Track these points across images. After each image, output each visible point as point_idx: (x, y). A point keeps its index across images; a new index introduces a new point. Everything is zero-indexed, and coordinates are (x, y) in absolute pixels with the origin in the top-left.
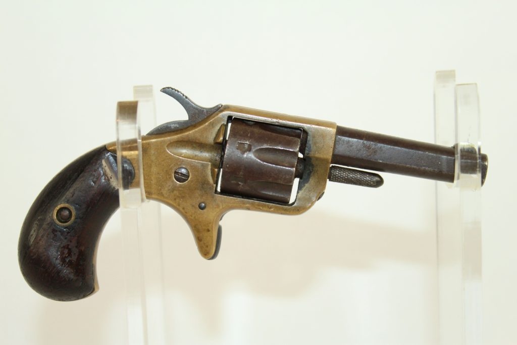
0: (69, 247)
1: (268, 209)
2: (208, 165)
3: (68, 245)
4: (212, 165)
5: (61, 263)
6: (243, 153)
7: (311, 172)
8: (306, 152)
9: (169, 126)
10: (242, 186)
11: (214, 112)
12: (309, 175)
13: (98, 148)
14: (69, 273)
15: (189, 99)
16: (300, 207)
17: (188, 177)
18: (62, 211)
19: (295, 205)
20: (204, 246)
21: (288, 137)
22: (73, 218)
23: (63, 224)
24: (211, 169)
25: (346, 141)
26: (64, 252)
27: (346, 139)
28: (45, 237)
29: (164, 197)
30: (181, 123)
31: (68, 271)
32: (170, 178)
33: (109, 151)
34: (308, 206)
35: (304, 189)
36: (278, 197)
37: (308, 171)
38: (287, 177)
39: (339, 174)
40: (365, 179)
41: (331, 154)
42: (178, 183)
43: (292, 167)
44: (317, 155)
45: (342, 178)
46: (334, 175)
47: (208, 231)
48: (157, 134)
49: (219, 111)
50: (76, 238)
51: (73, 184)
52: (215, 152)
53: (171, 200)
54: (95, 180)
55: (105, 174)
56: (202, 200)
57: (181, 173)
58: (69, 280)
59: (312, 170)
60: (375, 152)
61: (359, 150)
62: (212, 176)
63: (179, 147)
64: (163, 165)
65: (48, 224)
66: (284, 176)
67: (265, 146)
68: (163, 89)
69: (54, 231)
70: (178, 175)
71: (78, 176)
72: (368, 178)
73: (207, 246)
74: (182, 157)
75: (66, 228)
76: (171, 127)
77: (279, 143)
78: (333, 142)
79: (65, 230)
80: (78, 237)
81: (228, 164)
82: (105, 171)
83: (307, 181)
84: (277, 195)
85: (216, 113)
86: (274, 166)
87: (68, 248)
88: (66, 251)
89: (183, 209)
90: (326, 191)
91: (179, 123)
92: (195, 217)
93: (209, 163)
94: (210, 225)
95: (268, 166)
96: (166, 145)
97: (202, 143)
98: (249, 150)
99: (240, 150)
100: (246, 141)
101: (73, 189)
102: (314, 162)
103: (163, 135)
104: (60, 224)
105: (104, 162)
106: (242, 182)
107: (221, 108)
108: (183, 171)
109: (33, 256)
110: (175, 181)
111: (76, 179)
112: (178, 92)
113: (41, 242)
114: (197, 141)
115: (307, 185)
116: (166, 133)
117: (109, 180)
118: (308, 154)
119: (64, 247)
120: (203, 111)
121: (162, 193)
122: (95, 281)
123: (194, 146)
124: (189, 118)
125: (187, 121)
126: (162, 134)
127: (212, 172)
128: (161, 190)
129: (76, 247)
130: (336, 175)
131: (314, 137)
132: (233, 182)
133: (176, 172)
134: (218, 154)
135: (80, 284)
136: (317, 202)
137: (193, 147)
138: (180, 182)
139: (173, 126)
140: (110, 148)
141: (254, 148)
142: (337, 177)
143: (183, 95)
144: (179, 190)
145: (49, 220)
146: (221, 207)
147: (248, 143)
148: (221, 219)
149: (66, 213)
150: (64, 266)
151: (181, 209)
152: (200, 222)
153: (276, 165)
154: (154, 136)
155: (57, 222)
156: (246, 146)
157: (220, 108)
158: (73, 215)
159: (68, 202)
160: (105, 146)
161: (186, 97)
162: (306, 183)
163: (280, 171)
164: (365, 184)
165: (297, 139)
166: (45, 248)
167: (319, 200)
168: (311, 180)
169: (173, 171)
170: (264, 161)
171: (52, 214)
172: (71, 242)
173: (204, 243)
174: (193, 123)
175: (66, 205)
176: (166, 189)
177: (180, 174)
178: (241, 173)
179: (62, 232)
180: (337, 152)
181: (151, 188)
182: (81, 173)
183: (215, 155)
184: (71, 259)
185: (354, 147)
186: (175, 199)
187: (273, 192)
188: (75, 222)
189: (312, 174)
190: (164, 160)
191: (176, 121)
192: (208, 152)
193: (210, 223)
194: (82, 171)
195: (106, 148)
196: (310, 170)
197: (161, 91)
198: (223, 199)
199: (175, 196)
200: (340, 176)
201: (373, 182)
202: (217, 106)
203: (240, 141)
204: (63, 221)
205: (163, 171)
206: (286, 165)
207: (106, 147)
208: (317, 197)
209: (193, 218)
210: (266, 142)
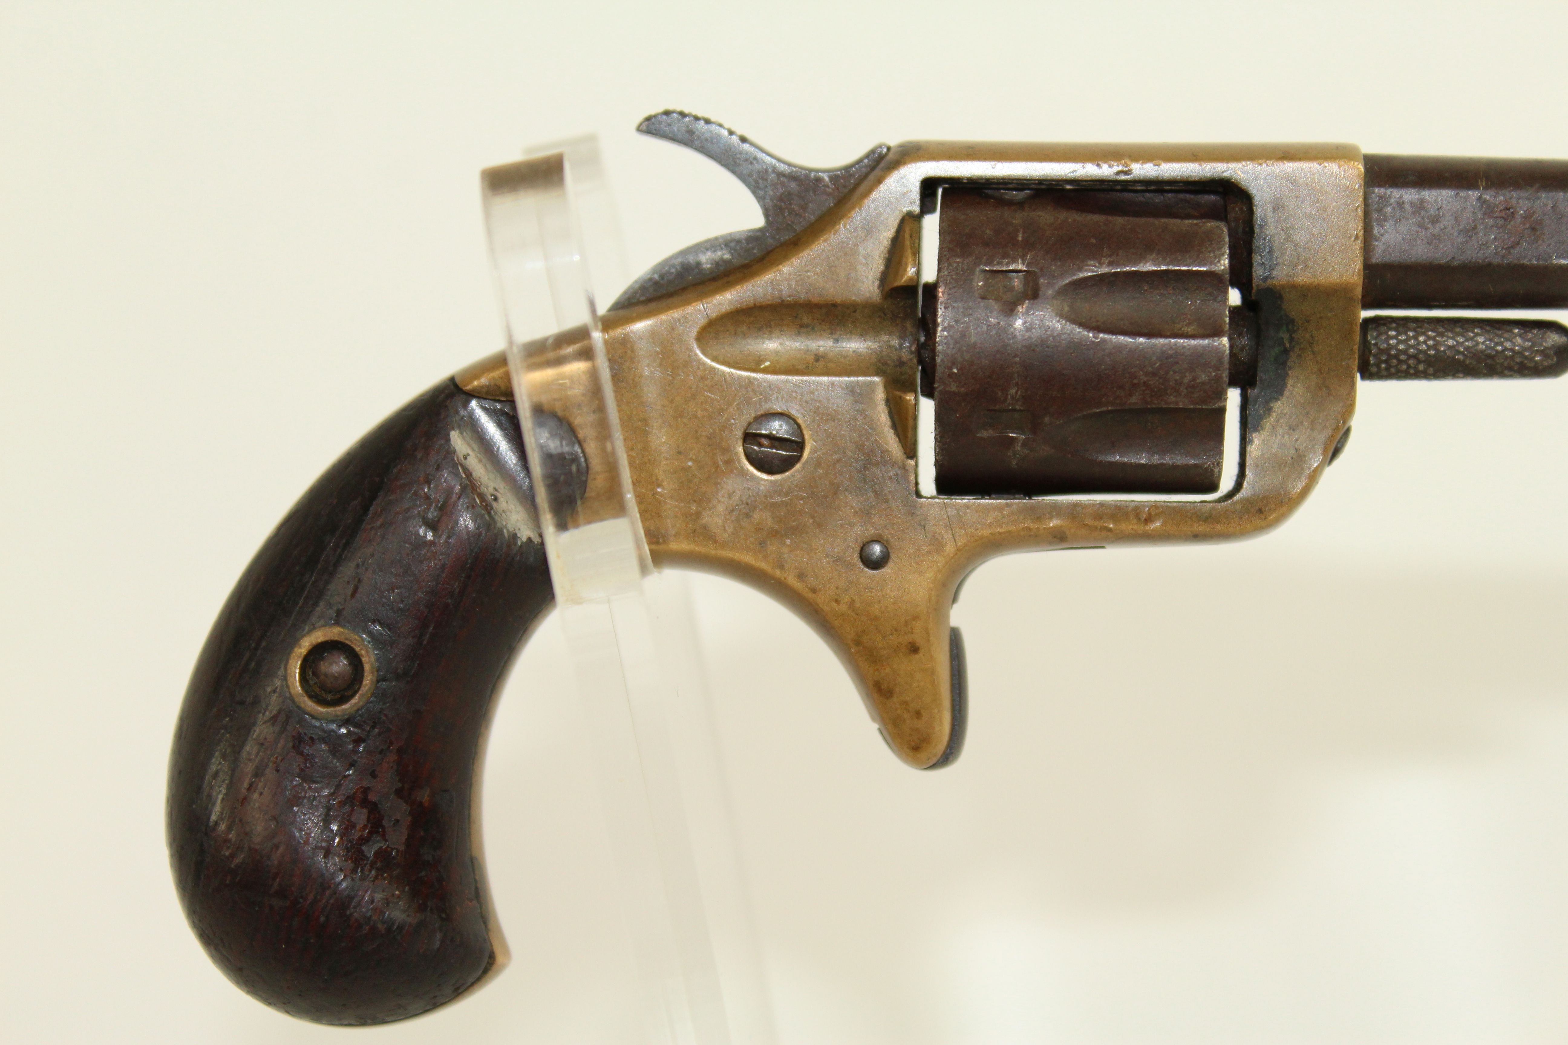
0: (372, 797)
1: (1141, 528)
2: (871, 386)
3: (366, 790)
4: (886, 387)
5: (350, 865)
6: (1010, 309)
7: (1286, 352)
8: (1258, 272)
9: (691, 259)
10: (1025, 444)
11: (865, 176)
12: (1282, 364)
13: (422, 395)
14: (387, 902)
15: (752, 144)
16: (1265, 498)
17: (800, 446)
18: (323, 659)
19: (1247, 490)
20: (906, 715)
21: (1179, 221)
22: (368, 680)
23: (331, 710)
24: (888, 401)
25: (1411, 203)
26: (354, 819)
27: (1409, 195)
28: (270, 773)
29: (715, 542)
30: (738, 242)
31: (378, 896)
32: (728, 462)
33: (471, 395)
34: (1297, 490)
35: (1268, 423)
36: (1175, 467)
37: (1277, 350)
38: (1204, 377)
39: (1400, 342)
40: (1508, 345)
41: (1358, 265)
42: (764, 476)
43: (1217, 333)
44: (1303, 278)
45: (1414, 357)
46: (1381, 351)
47: (914, 649)
48: (650, 300)
49: (882, 164)
50: (392, 757)
51: (347, 545)
52: (891, 333)
53: (748, 549)
54: (431, 514)
55: (470, 486)
56: (872, 532)
57: (771, 437)
58: (389, 930)
59: (1291, 340)
60: (1533, 229)
61: (1470, 231)
62: (894, 426)
63: (745, 336)
64: (696, 417)
65: (274, 719)
66: (1188, 377)
67: (1092, 269)
68: (648, 119)
69: (299, 742)
70: (760, 445)
71: (366, 509)
72: (1518, 342)
73: (918, 714)
74: (766, 371)
75: (346, 721)
76: (698, 264)
77: (1147, 248)
78: (1360, 212)
79: (343, 731)
80: (400, 751)
81: (954, 364)
82: (469, 474)
83: (1277, 389)
84: (1168, 460)
85: (872, 177)
86: (1141, 340)
87: (365, 802)
88: (361, 817)
89: (801, 576)
90: (1356, 422)
91: (728, 242)
92: (853, 602)
93: (876, 379)
94: (918, 626)
95: (1119, 348)
96: (694, 332)
97: (835, 305)
98: (1032, 293)
99: (997, 299)
100: (1014, 260)
101: (353, 565)
102: (1293, 308)
103: (674, 300)
104: (321, 709)
105: (458, 441)
106: (1020, 430)
107: (891, 156)
108: (778, 427)
109: (232, 856)
110: (751, 469)
111: (358, 522)
112: (708, 122)
113: (256, 796)
114: (815, 299)
115: (1278, 406)
116: (684, 289)
117: (488, 508)
118: (1265, 279)
119: (350, 799)
120: (818, 180)
121: (705, 527)
122: (491, 925)
123: (806, 320)
124: (767, 215)
125: (760, 230)
126: (670, 295)
127: (891, 415)
128: (698, 515)
129: (399, 793)
130: (1390, 347)
131: (1278, 206)
132: (985, 434)
133: (749, 437)
134: (902, 338)
135: (437, 944)
136: (1330, 473)
137: (802, 326)
138: (770, 472)
139: (706, 259)
140: (476, 383)
141: (1050, 285)
142: (1396, 357)
143: (731, 133)
144: (774, 505)
145: (274, 703)
146: (950, 548)
147: (1020, 267)
148: (955, 599)
149: (338, 665)
150: (362, 879)
151: (792, 581)
152: (876, 618)
153: (1149, 335)
154: (641, 309)
155: (309, 705)
156: (1017, 282)
157: (882, 157)
158: (367, 667)
159: (338, 619)
160: (452, 380)
161: (743, 140)
162: (1277, 399)
163: (1169, 359)
164: (1510, 368)
165: (1210, 224)
166: (274, 818)
167: (1336, 463)
168: (1290, 382)
169: (739, 433)
170: (1098, 329)
171: (285, 678)
172: (373, 775)
173: (906, 703)
174: (786, 237)
175: (334, 633)
176: (721, 508)
177: (765, 442)
178: (1013, 391)
179: (335, 743)
180: (1379, 256)
181: (659, 515)
182: (373, 498)
183: (895, 342)
184: (383, 845)
185: (1448, 221)
186: (762, 544)
187: (1151, 452)
188: (379, 694)
189: (1293, 357)
190: (694, 397)
191: (716, 239)
192: (863, 335)
193: (916, 618)
194: (375, 491)
195: (456, 386)
196: (1281, 342)
197: (639, 129)
198: (952, 512)
199: (758, 529)
200: (1405, 352)
201: (1542, 353)
202: (873, 152)
203: (989, 262)
204: (329, 697)
205: (697, 438)
206: (1190, 330)
207: (458, 380)
208: (1325, 450)
209: (843, 608)
210: (1095, 253)
